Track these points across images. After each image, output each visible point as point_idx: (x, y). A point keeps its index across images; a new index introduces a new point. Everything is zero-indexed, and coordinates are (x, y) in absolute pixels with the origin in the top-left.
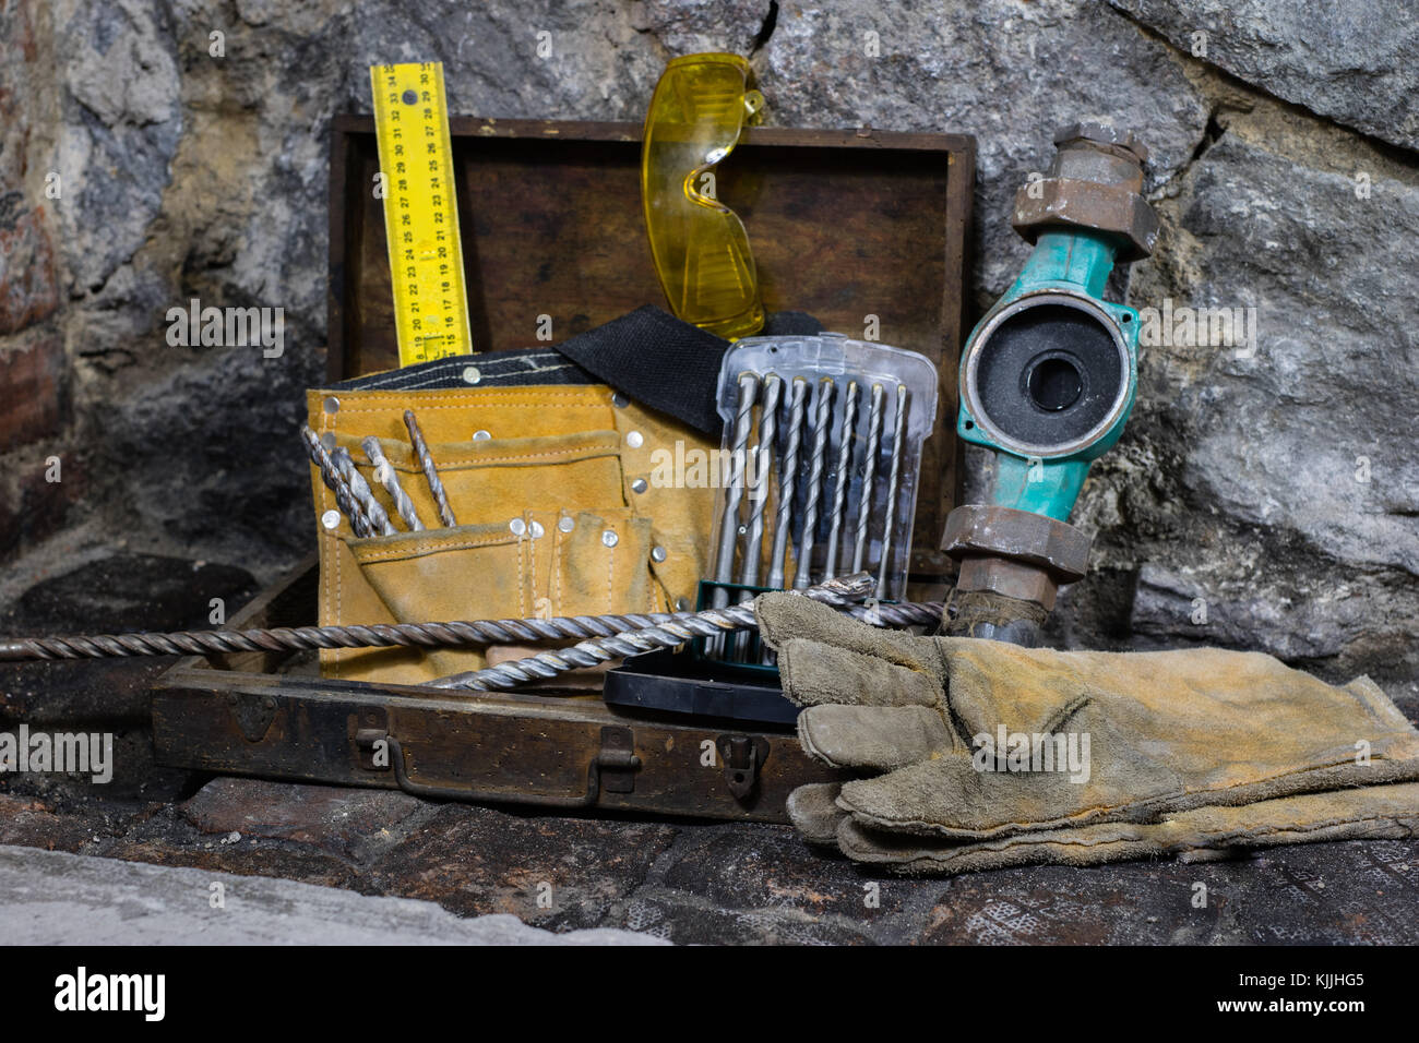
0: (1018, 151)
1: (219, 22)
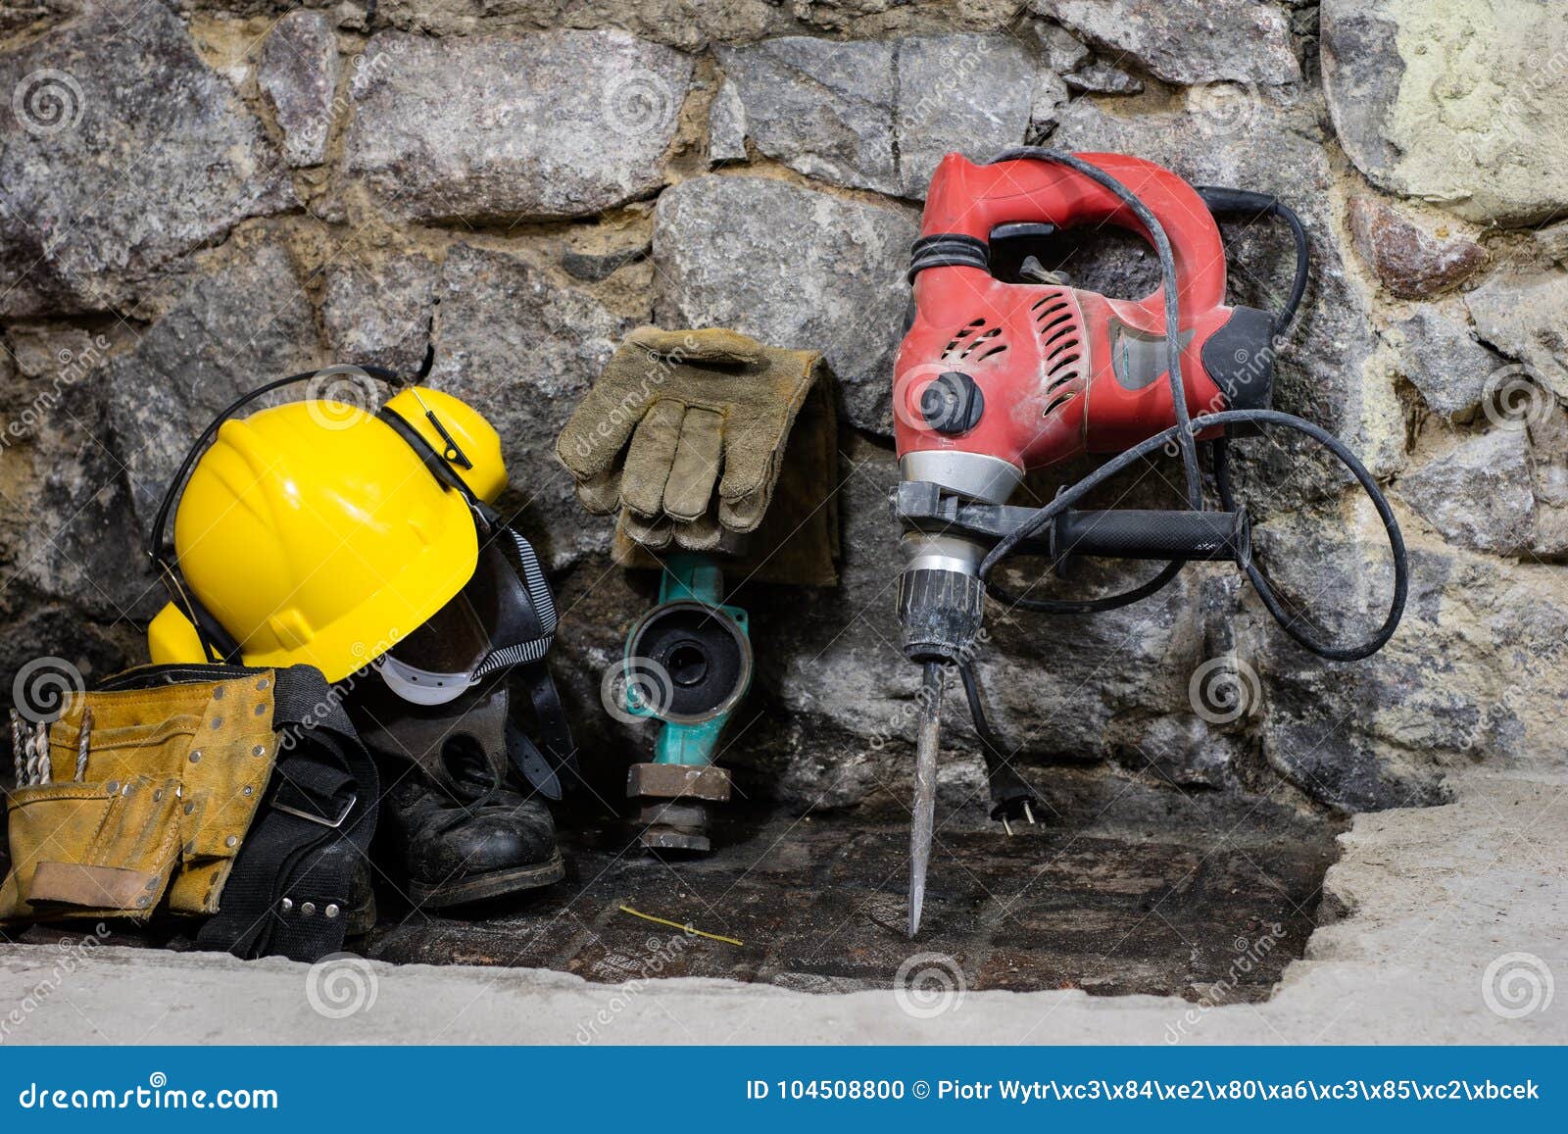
1: (2, 376)
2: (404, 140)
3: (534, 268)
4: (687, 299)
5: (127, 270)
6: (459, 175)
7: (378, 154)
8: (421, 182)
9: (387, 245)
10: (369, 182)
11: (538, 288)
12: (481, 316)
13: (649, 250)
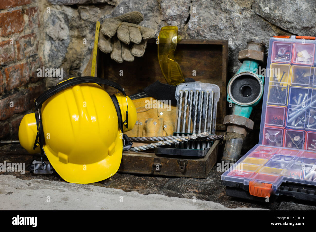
0: (239, 44)
1: (77, 20)
12: (204, 6)
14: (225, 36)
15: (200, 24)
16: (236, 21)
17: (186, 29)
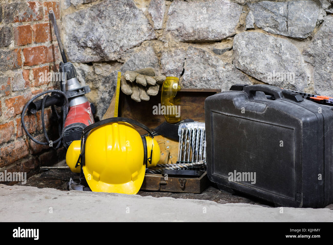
1: (92, 74)
2: (179, 24)
3: (207, 52)
4: (240, 59)
5: (119, 52)
6: (191, 31)
7: (174, 27)
8: (183, 33)
9: (175, 47)
10: (171, 33)
11: (207, 56)
12: (195, 62)
13: (232, 48)
14: (212, 86)
15: (192, 76)
16: (221, 74)
17: (181, 81)
